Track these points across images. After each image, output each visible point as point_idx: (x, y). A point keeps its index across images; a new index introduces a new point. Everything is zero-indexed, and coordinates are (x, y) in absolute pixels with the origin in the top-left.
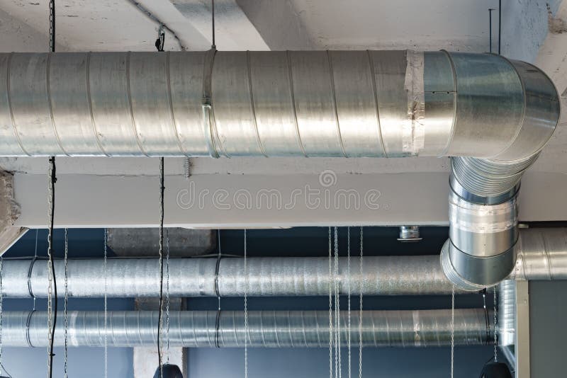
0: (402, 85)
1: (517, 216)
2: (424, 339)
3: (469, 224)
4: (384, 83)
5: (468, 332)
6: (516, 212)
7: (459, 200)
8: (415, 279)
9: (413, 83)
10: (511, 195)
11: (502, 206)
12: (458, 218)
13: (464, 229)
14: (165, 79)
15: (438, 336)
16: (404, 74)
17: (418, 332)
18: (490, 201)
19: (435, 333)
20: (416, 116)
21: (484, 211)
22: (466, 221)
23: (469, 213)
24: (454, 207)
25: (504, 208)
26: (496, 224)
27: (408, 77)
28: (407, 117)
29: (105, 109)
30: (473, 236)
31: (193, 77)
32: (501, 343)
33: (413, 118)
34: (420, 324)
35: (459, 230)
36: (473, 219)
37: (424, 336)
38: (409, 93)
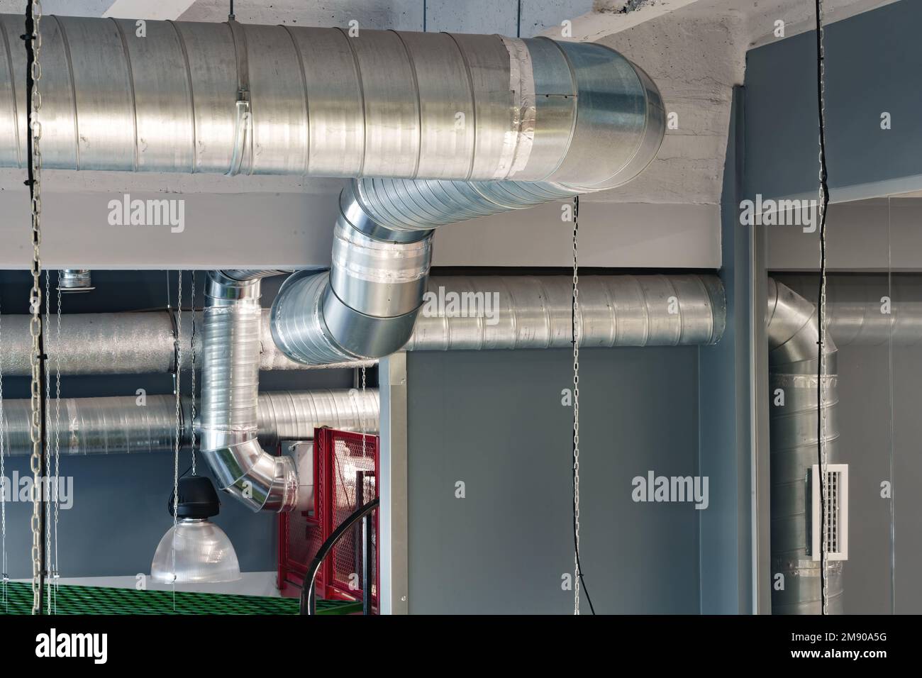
0: (506, 83)
1: (431, 261)
2: (85, 443)
3: (364, 269)
4: (484, 80)
5: (152, 431)
6: (429, 255)
7: (352, 234)
8: (71, 350)
9: (521, 82)
10: (425, 234)
11: (413, 246)
12: (349, 260)
13: (355, 276)
14: (182, 62)
15: (106, 437)
16: (508, 69)
17: (76, 432)
18: (396, 236)
19: (103, 432)
20: (523, 126)
21: (388, 251)
22: (360, 264)
23: (366, 253)
24: (344, 244)
25: (416, 249)
26: (403, 271)
27: (515, 74)
28: (513, 128)
29: (95, 102)
30: (368, 287)
31: (222, 61)
32: (205, 447)
33: (520, 129)
34: (79, 419)
35: (348, 278)
36: (370, 262)
37: (84, 438)
38: (516, 96)
